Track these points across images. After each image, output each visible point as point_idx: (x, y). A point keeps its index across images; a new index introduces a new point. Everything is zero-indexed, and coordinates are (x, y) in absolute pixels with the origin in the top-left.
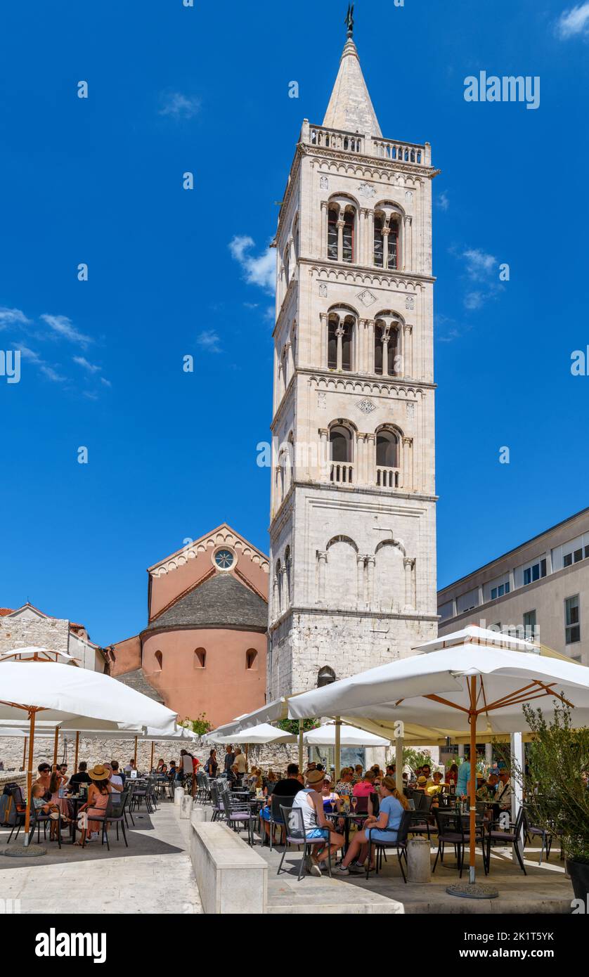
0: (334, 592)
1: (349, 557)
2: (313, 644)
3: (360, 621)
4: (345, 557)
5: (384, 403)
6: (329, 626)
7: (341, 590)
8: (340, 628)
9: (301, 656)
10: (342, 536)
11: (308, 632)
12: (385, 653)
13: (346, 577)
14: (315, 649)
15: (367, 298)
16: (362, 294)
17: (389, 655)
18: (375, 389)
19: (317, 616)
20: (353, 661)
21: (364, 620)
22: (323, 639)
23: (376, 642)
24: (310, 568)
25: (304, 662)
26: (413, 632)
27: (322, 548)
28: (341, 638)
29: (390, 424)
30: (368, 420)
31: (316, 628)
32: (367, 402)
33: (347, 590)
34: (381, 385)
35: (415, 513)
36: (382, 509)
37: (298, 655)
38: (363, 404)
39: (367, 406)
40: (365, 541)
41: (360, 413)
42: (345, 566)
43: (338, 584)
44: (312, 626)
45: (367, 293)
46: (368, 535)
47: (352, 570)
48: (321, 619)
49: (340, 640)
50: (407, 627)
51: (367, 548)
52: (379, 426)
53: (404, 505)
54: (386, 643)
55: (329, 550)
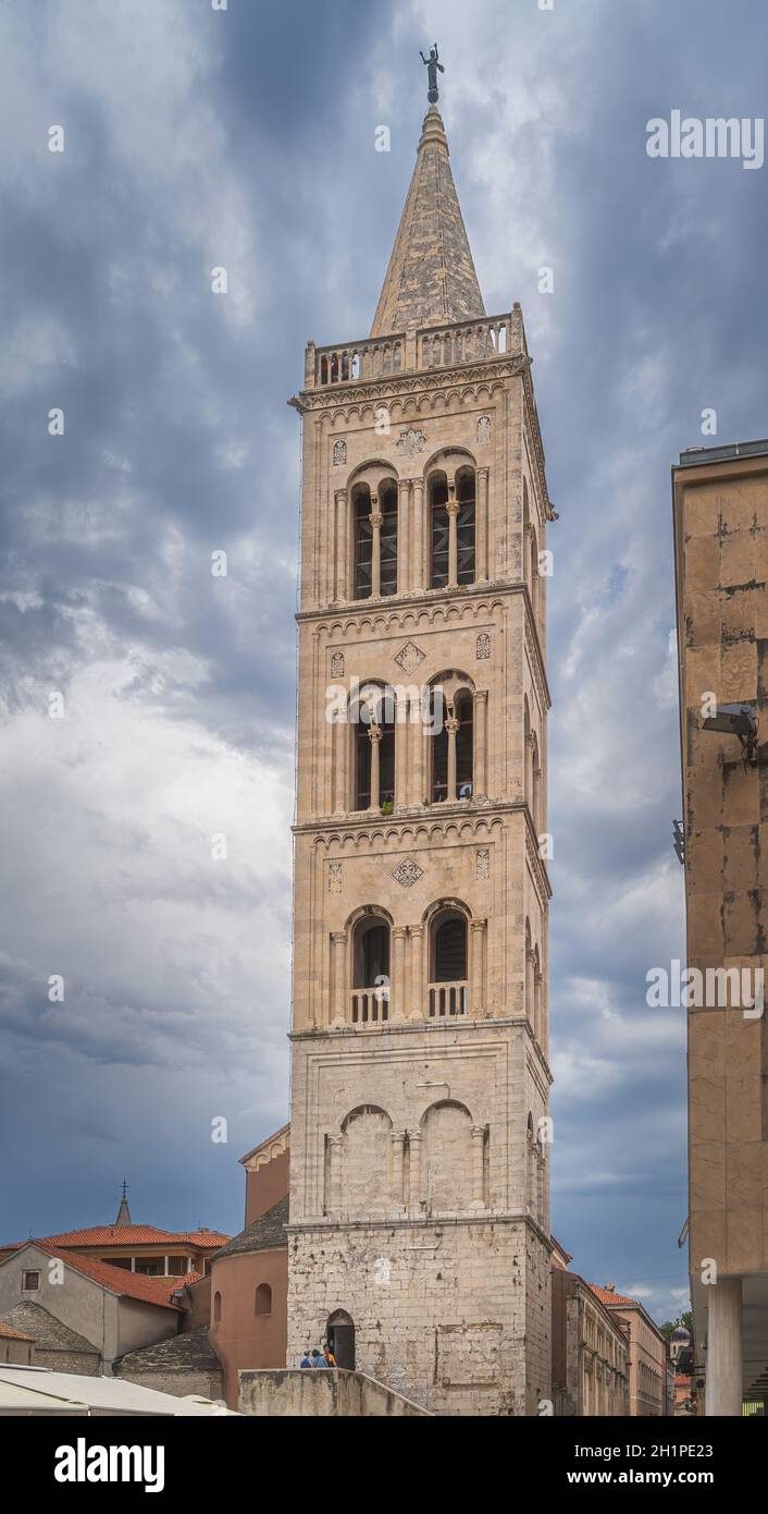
0: (357, 1195)
1: (381, 1137)
2: (317, 1279)
3: (393, 1235)
4: (373, 1138)
5: (439, 860)
6: (343, 1248)
7: (367, 1189)
8: (360, 1250)
9: (299, 1298)
10: (368, 1106)
11: (310, 1260)
12: (433, 1282)
13: (375, 1169)
14: (322, 1287)
15: (412, 657)
16: (403, 653)
17: (441, 1284)
18: (422, 836)
19: (325, 1236)
20: (381, 1299)
21: (401, 1232)
22: (333, 1269)
23: (418, 1266)
24: (315, 1163)
25: (302, 1305)
26: (481, 1244)
27: (333, 1130)
28: (362, 1266)
29: (450, 899)
30: (410, 899)
31: (323, 1253)
32: (408, 863)
33: (377, 1190)
34: (429, 826)
35: (489, 1050)
36: (431, 1053)
37: (297, 1297)
38: (402, 868)
39: (408, 872)
40: (403, 1109)
41: (397, 888)
42: (374, 1152)
43: (362, 1182)
44: (316, 1250)
45: (410, 648)
46: (408, 1098)
47: (385, 1156)
48: (330, 1239)
49: (359, 1268)
50: (471, 1236)
51: (407, 1118)
52: (432, 906)
53: (468, 1042)
54: (437, 1266)
55: (348, 1131)
